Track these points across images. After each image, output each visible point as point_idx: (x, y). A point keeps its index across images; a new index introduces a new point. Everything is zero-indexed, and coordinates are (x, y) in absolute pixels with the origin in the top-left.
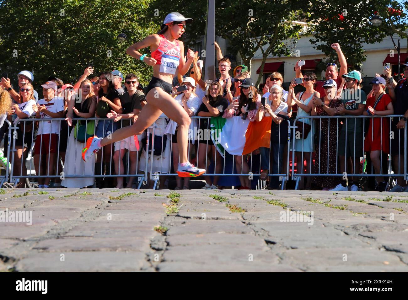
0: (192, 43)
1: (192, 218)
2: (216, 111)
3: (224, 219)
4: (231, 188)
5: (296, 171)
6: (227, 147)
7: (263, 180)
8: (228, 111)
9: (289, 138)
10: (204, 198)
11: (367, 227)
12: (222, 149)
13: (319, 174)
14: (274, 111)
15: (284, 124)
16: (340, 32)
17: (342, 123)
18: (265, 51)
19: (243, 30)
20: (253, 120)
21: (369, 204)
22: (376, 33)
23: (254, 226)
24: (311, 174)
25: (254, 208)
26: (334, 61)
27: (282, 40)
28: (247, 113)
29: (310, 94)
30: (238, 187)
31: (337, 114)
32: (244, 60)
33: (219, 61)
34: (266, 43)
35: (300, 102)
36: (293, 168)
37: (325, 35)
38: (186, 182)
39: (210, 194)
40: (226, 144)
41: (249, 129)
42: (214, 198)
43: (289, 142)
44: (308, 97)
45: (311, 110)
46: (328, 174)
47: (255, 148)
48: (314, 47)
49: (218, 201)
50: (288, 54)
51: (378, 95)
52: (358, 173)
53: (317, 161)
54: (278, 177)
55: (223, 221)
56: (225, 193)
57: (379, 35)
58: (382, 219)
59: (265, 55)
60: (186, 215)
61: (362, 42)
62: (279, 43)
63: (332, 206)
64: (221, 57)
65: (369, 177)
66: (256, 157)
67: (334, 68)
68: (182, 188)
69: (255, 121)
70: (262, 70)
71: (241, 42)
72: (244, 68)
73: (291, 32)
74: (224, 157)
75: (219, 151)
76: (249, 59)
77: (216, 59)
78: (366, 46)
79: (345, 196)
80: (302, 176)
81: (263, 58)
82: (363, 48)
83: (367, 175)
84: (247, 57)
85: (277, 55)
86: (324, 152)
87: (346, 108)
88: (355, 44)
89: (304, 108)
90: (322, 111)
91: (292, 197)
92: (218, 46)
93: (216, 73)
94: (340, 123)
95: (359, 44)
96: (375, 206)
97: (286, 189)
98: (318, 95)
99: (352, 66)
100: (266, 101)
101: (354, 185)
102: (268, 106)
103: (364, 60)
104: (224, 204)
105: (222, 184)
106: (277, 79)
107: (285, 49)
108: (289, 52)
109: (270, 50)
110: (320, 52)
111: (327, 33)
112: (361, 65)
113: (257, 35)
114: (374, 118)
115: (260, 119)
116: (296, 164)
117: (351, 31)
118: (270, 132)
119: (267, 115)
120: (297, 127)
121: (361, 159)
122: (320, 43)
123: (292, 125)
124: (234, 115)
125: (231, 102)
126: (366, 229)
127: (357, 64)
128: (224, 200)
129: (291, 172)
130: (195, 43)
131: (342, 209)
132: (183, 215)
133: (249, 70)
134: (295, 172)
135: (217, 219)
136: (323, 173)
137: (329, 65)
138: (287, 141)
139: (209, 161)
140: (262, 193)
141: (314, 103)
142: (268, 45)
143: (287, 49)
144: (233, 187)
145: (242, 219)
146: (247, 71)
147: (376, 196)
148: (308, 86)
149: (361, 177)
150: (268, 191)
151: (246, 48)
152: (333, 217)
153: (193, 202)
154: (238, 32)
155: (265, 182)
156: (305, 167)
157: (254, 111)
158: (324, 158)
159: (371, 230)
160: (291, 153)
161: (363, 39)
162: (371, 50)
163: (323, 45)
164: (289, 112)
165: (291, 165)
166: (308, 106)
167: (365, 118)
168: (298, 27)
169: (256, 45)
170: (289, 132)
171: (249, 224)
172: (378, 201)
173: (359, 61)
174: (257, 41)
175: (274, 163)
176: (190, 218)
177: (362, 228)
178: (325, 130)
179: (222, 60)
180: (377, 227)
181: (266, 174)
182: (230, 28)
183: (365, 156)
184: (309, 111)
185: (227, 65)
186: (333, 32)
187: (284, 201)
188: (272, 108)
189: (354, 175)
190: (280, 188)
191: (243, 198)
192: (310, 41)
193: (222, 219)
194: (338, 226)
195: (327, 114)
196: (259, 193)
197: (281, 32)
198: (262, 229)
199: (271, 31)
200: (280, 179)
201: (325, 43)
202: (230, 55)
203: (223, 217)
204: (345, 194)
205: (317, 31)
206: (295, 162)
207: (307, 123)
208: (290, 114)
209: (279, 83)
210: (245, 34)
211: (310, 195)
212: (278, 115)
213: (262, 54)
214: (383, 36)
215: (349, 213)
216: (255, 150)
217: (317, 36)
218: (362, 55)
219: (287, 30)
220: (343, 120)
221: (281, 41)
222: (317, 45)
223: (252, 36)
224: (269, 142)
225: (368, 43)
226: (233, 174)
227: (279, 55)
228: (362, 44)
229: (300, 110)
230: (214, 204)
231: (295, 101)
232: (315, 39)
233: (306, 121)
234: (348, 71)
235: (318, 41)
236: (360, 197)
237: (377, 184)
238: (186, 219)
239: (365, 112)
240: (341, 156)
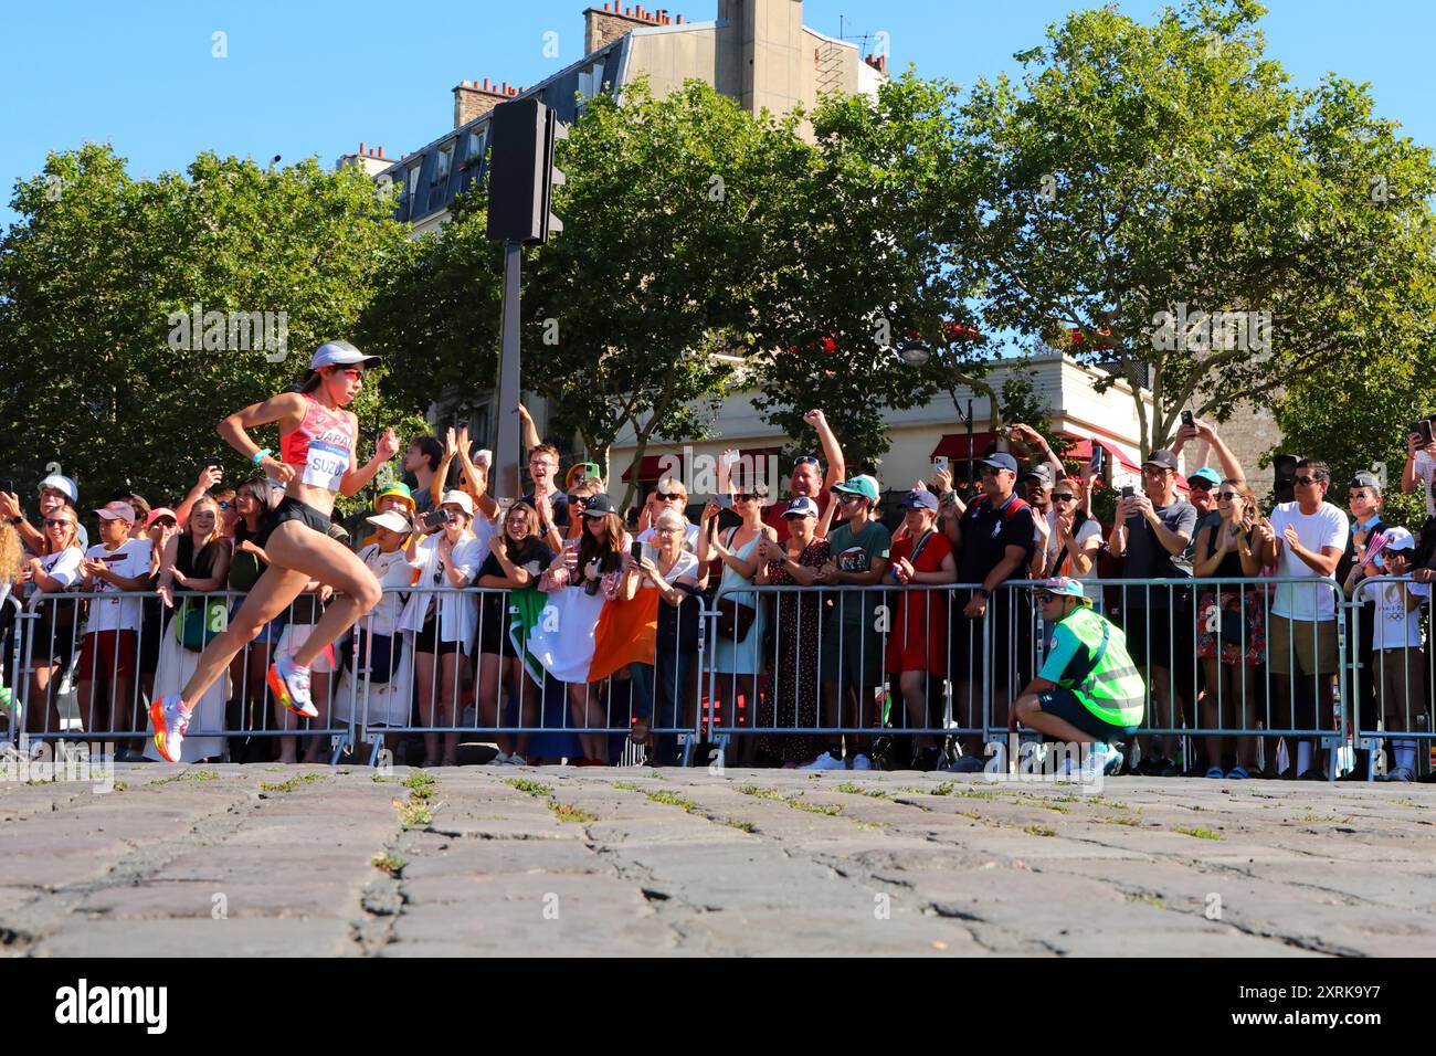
0: (465, 407)
1: (464, 835)
2: (523, 575)
3: (543, 838)
4: (560, 763)
5: (718, 720)
6: (551, 662)
7: (638, 742)
8: (551, 575)
9: (701, 641)
10: (493, 787)
11: (892, 857)
12: (538, 667)
13: (775, 729)
14: (664, 575)
15: (690, 606)
16: (825, 382)
17: (830, 603)
18: (642, 428)
19: (589, 375)
20: (614, 597)
21: (897, 801)
22: (913, 383)
23: (614, 857)
24: (755, 729)
25: (615, 812)
26: (812, 451)
27: (684, 400)
28: (598, 580)
29: (752, 534)
30: (578, 760)
31: (818, 583)
32: (591, 452)
33: (531, 453)
34: (646, 408)
35: (728, 553)
36: (711, 713)
37: (789, 388)
38: (450, 746)
39: (508, 777)
40: (548, 656)
41: (603, 618)
42: (518, 787)
43: (701, 651)
44: (746, 541)
45: (755, 573)
46: (797, 729)
47: (618, 664)
48: (763, 419)
49: (527, 795)
50: (700, 435)
51: (920, 535)
52: (871, 727)
53: (770, 695)
54: (675, 736)
55: (536, 842)
56: (545, 775)
57: (921, 389)
58: (929, 839)
59: (642, 437)
60: (450, 830)
61: (879, 405)
62: (677, 408)
63: (806, 807)
64: (536, 441)
65: (896, 735)
66: (620, 687)
67: (812, 469)
68: (438, 763)
69: (618, 598)
70: (636, 473)
71: (584, 405)
72: (589, 469)
73: (706, 381)
74: (543, 687)
75: (530, 671)
76: (603, 447)
77: (522, 449)
78: (888, 415)
79: (837, 782)
80: (731, 733)
81: (636, 444)
82: (881, 421)
83: (891, 730)
84: (599, 442)
85: (672, 437)
86: (786, 675)
87: (839, 567)
88: (863, 410)
89: (737, 565)
90: (781, 574)
91: (709, 784)
92: (527, 416)
93: (523, 482)
94: (825, 603)
95: (873, 411)
96: (913, 807)
97: (695, 765)
98: (773, 534)
99: (856, 465)
100: (643, 550)
101: (859, 756)
102: (648, 562)
103: (886, 449)
104: (542, 802)
105: (538, 752)
106: (673, 497)
107: (691, 423)
108: (701, 430)
109: (654, 423)
110: (778, 429)
111: (793, 385)
112: (878, 461)
113: (624, 389)
114: (910, 592)
115: (631, 594)
116: (717, 705)
117: (853, 379)
118: (654, 625)
119: (648, 584)
120: (720, 613)
121: (878, 691)
122: (778, 408)
123: (708, 608)
124: (567, 583)
125: (559, 551)
126: (890, 862)
127: (869, 460)
128: (544, 791)
129: (705, 724)
130: (472, 409)
131: (832, 814)
132: (443, 830)
133: (603, 476)
134: (715, 724)
135: (526, 837)
136: (785, 726)
137: (801, 462)
138: (696, 647)
139: (506, 696)
140: (637, 775)
141: (762, 555)
142: (650, 413)
143: (696, 422)
144: (565, 760)
145: (586, 838)
146: (598, 477)
147: (913, 783)
148: (749, 514)
149: (877, 736)
150: (649, 769)
151: (597, 419)
152: (809, 833)
153: (467, 796)
154: (575, 380)
155: (642, 747)
156: (740, 712)
157: (617, 574)
158: (786, 690)
159: (901, 864)
160: (706, 676)
161: (883, 398)
162: (903, 425)
163: (783, 414)
164: (701, 577)
165: (706, 706)
166: (747, 563)
167: (888, 591)
168: (724, 370)
169: (620, 412)
170: (702, 625)
171: (604, 850)
172: (920, 796)
173: (873, 453)
174: (623, 404)
175: (664, 700)
176: (459, 835)
177: (880, 860)
178: (788, 621)
179: (537, 448)
180: (916, 857)
181: (644, 728)
182: (557, 371)
183: (887, 685)
184: (749, 573)
185: (551, 461)
186: (808, 380)
187: (691, 794)
188: (659, 567)
189: (861, 730)
190: (679, 764)
191: (587, 788)
192: (754, 402)
193: (538, 838)
194: (822, 855)
195: (794, 582)
196: (629, 774)
197: (683, 381)
198: (636, 863)
199: (656, 379)
200: (680, 741)
201: (789, 408)
202: (558, 437)
203: (540, 834)
204: (840, 776)
205: (769, 379)
206: (716, 699)
207: (744, 603)
208: (704, 583)
209: (679, 505)
210: (593, 385)
211: (752, 780)
212: (675, 585)
213: (636, 436)
214: (930, 390)
215: (847, 824)
216: (619, 671)
217: (769, 391)
218: (880, 437)
219: (696, 376)
220: (834, 596)
221: (681, 404)
222: (770, 414)
223: (610, 390)
224: (653, 650)
225: (894, 408)
226: (564, 729)
227: (677, 438)
228: (879, 412)
229: (728, 571)
230: (517, 802)
231: (716, 548)
232: (765, 398)
233: (743, 598)
234: (847, 478)
235: (772, 402)
236: (876, 783)
237: (917, 752)
238: (449, 838)
239: (888, 578)
240: (828, 685)
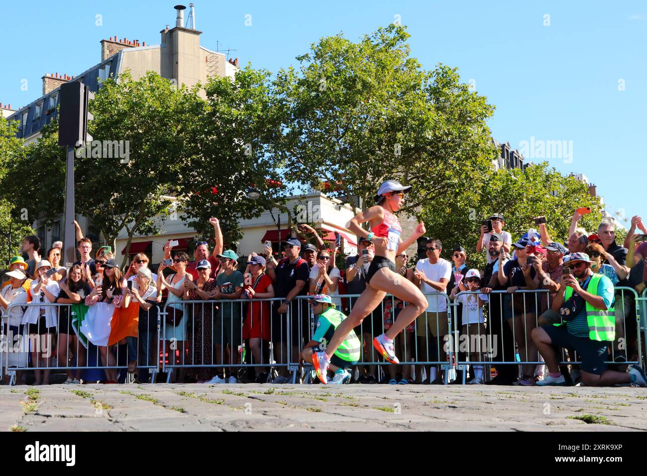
0: (50, 222)
1: (53, 416)
2: (78, 297)
3: (89, 417)
4: (96, 383)
5: (167, 362)
6: (91, 337)
7: (131, 373)
8: (90, 298)
9: (159, 326)
10: (65, 394)
11: (247, 423)
12: (85, 339)
13: (193, 366)
14: (141, 297)
15: (154, 310)
16: (213, 207)
17: (217, 307)
18: (130, 230)
19: (106, 206)
20: (119, 307)
21: (249, 397)
22: (253, 207)
23: (121, 424)
24: (184, 366)
25: (121, 404)
26: (207, 239)
27: (149, 217)
28: (112, 299)
29: (181, 277)
30: (104, 381)
31: (211, 299)
32: (107, 240)
33: (80, 242)
34: (132, 221)
35: (170, 286)
36: (164, 359)
37: (197, 210)
38: (46, 375)
39: (72, 390)
40: (89, 334)
41: (114, 316)
42: (77, 394)
43: (159, 330)
44: (180, 280)
45: (183, 295)
46: (203, 365)
47: (122, 337)
48: (185, 225)
49: (81, 397)
50: (156, 232)
51: (257, 276)
52: (237, 364)
53: (190, 351)
54: (147, 369)
55: (86, 419)
56: (90, 388)
57: (257, 210)
58: (264, 414)
59: (130, 234)
60: (46, 414)
61: (238, 218)
62: (146, 221)
63: (208, 401)
64: (81, 236)
65: (248, 367)
66: (123, 348)
67: (205, 247)
68: (41, 384)
69: (121, 307)
70: (128, 250)
71: (104, 220)
72: (107, 249)
73: (159, 208)
74: (87, 348)
75: (82, 341)
76: (113, 239)
77: (76, 240)
78: (242, 222)
79: (222, 389)
80: (174, 368)
81: (128, 237)
82: (239, 225)
83: (246, 365)
84: (111, 236)
85: (144, 233)
86: (198, 341)
87: (221, 291)
88: (230, 220)
89: (175, 292)
90: (194, 295)
91: (163, 391)
92: (78, 226)
93: (77, 255)
94: (215, 308)
95: (235, 220)
96: (256, 400)
97: (157, 383)
98: (191, 277)
99: (229, 245)
100: (133, 284)
101: (232, 377)
102: (135, 290)
103: (241, 237)
104: (88, 400)
106: (144, 261)
107: (153, 227)
108: (157, 230)
109: (136, 228)
110: (192, 229)
111: (199, 209)
112: (238, 243)
113: (122, 212)
114: (253, 302)
115: (127, 306)
116: (167, 355)
117: (225, 206)
118: (137, 319)
119: (135, 300)
120: (167, 313)
121: (239, 347)
122: (192, 220)
123: (162, 311)
124: (98, 301)
125: (93, 287)
126: (246, 425)
127: (233, 242)
128: (88, 395)
129: (161, 364)
130: (53, 223)
131: (220, 404)
132: (43, 414)
134: (166, 364)
135: (81, 417)
136: (198, 364)
138: (157, 329)
139: (71, 353)
140: (131, 387)
141: (185, 286)
142: (134, 223)
143: (155, 227)
144: (98, 382)
145: (108, 416)
146: (111, 252)
147: (256, 389)
148: (180, 268)
149: (239, 368)
150: (136, 385)
151: (110, 226)
152: (209, 412)
153: (53, 398)
154: (100, 209)
155: (133, 375)
156: (177, 358)
157: (121, 296)
158: (198, 348)
159: (251, 426)
160: (161, 342)
161: (239, 215)
162: (249, 226)
163: (194, 222)
164: (158, 296)
165: (161, 355)
166: (179, 290)
167: (243, 302)
168: (167, 203)
169: (120, 223)
170: (159, 319)
171: (116, 422)
172: (259, 394)
173: (235, 239)
174: (121, 219)
175: (142, 353)
176: (50, 416)
177: (242, 424)
178: (198, 317)
180: (258, 422)
181: (134, 366)
182: (91, 205)
183: (244, 345)
184: (180, 295)
186: (205, 207)
187: (155, 395)
188: (139, 293)
189: (232, 365)
190: (150, 382)
191: (109, 394)
192: (181, 217)
193: (86, 417)
194: (215, 422)
195: (200, 299)
196: (127, 387)
197: (148, 208)
198: (131, 427)
199: (136, 207)
200: (150, 372)
201: (197, 220)
202: (92, 235)
203: (87, 415)
204: (223, 386)
205: (187, 206)
206: (166, 352)
207: (178, 308)
210: (108, 211)
211: (183, 389)
212: (147, 301)
213: (127, 233)
214: (261, 210)
215: (226, 408)
217: (188, 212)
218: (238, 232)
219: (154, 206)
220: (219, 304)
221: (148, 219)
222: (189, 222)
223: (116, 213)
224: (137, 331)
225: (244, 219)
226: (97, 367)
227: (146, 234)
228: (238, 220)
229: (170, 295)
230: (77, 401)
231: (165, 284)
232: (186, 215)
233: (177, 306)
234: (223, 251)
235: (189, 217)
236: (239, 389)
237: (257, 375)
238: (46, 418)
239: (242, 296)
240: (217, 345)
